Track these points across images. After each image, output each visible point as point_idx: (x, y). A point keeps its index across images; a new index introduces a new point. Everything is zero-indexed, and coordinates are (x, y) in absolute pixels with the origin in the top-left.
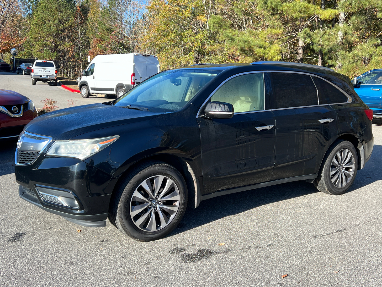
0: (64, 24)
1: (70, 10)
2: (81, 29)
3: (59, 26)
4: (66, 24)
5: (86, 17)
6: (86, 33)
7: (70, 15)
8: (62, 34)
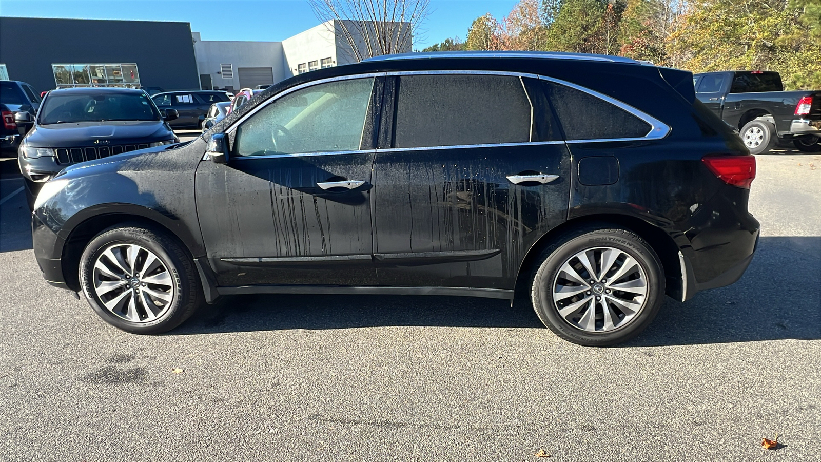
0: (589, 31)
1: (598, 11)
2: (610, 35)
3: (582, 33)
4: (591, 30)
5: (620, 17)
6: (617, 40)
7: (598, 17)
8: (584, 44)
